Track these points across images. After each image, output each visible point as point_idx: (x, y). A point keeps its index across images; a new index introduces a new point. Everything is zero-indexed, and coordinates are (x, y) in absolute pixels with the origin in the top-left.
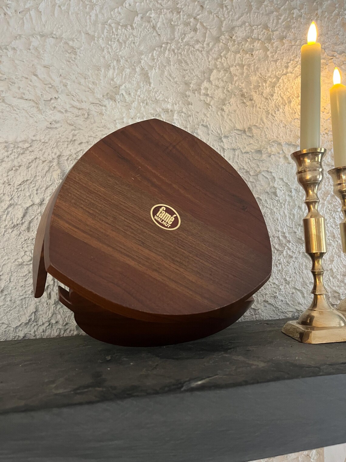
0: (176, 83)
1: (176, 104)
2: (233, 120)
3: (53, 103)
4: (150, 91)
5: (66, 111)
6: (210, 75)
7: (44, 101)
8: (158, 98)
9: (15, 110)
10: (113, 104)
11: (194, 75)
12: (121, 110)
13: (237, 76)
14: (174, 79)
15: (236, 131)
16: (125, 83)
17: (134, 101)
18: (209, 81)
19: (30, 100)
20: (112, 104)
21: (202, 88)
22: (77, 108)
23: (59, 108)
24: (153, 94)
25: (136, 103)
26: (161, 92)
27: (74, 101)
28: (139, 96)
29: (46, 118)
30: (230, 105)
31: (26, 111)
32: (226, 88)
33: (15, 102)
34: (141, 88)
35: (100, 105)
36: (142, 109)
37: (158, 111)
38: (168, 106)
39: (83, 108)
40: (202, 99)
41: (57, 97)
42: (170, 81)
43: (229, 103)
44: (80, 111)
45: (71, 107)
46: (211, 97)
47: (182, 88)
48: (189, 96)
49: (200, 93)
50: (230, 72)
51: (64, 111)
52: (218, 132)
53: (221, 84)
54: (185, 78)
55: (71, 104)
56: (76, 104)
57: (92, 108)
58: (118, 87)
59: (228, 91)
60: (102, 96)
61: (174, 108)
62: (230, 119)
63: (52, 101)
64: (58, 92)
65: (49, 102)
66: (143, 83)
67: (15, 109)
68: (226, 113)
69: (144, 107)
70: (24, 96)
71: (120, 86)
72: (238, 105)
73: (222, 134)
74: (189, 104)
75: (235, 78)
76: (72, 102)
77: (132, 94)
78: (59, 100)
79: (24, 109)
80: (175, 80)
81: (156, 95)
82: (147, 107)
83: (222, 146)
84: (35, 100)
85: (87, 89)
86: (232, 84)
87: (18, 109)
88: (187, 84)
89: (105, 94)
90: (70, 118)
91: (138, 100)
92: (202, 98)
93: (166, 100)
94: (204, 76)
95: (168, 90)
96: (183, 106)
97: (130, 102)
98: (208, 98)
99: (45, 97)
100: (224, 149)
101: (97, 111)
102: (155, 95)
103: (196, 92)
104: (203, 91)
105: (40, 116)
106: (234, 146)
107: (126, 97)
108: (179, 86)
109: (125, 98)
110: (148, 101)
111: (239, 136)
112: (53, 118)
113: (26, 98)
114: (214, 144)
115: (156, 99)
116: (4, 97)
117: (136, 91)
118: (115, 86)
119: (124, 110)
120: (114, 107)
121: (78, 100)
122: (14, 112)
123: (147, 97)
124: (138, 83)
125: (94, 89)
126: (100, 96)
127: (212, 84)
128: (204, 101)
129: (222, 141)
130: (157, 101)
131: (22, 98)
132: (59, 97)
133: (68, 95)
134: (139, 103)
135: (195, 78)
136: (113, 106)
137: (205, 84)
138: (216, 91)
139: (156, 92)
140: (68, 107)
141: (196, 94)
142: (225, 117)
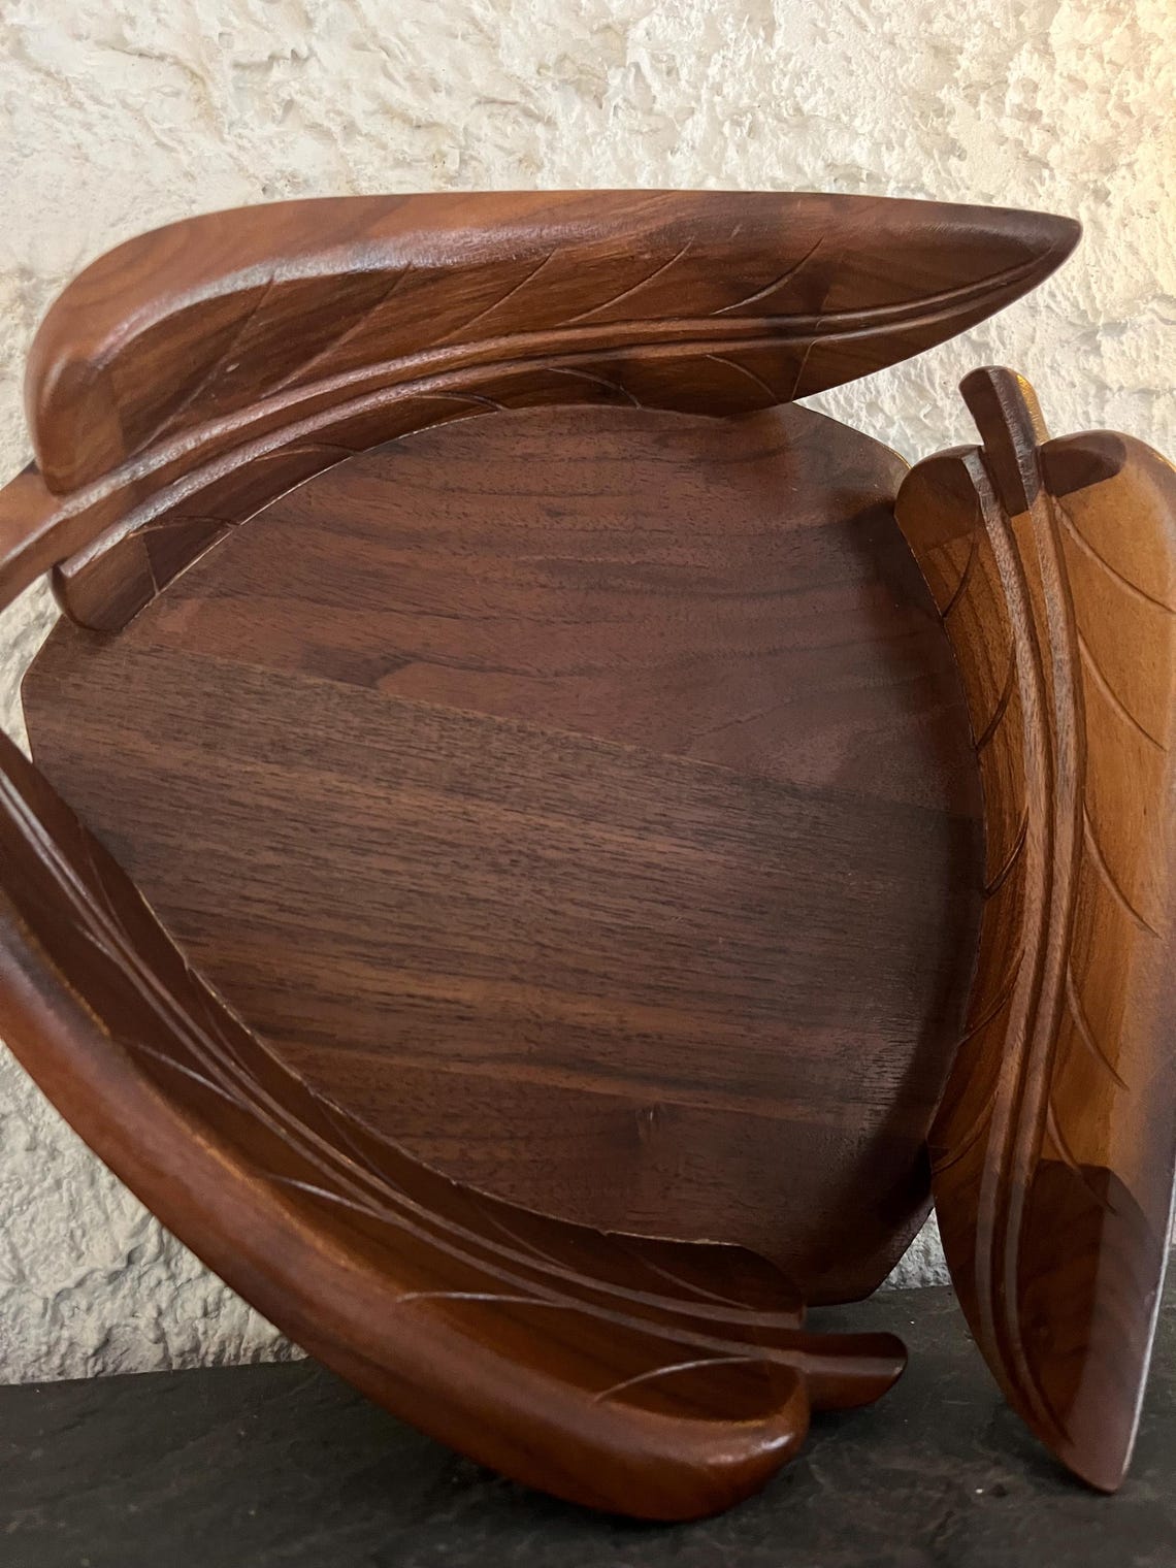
0: (892, 43)
1: (890, 147)
2: (1144, 251)
3: (279, 84)
4: (772, 66)
5: (350, 129)
6: (1045, 20)
7: (237, 65)
8: (806, 107)
9: (80, 106)
10: (588, 118)
11: (973, 15)
12: (629, 152)
13: (1161, 42)
14: (880, 20)
15: (1154, 305)
16: (649, 12)
17: (692, 112)
18: (1044, 49)
19: (161, 58)
20: (581, 116)
21: (1012, 80)
22: (406, 119)
23: (315, 110)
24: (785, 84)
25: (701, 118)
26: (819, 77)
27: (389, 76)
28: (717, 89)
29: (245, 159)
30: (1134, 176)
31: (137, 113)
32: (1114, 91)
33: (83, 62)
34: (728, 45)
35: (528, 113)
36: (731, 152)
37: (806, 169)
38: (855, 147)
39: (436, 118)
40: (1007, 133)
41: (304, 52)
42: (863, 27)
43: (1130, 165)
44: (421, 138)
45: (373, 113)
46: (1050, 130)
47: (916, 67)
48: (952, 113)
49: (999, 100)
50: (1134, 20)
51: (336, 130)
52: (1075, 305)
53: (1094, 74)
54: (930, 22)
55: (376, 96)
56: (401, 96)
57: (485, 126)
58: (614, 33)
59: (1126, 110)
60: (532, 68)
61: (881, 164)
62: (1130, 246)
63: (278, 73)
64: (310, 22)
65: (257, 77)
66: (737, 27)
67: (81, 95)
68: (1117, 211)
69: (742, 149)
70: (128, 33)
71: (626, 25)
72: (1166, 181)
73: (1097, 313)
74: (953, 149)
75: (1157, 55)
76: (382, 84)
77: (684, 73)
78: (313, 69)
79: (125, 105)
80: (887, 26)
81: (798, 91)
82: (753, 147)
83: (1096, 370)
84: (185, 55)
85: (461, 26)
86: (1140, 77)
87: (97, 101)
88: (943, 53)
89: (551, 60)
90: (370, 170)
91: (712, 106)
92: (1010, 127)
93: (845, 119)
94: (1019, 26)
95: (851, 73)
96: (920, 158)
97: (671, 116)
98: (1034, 129)
99: (239, 46)
100: (1102, 387)
101: (507, 145)
102: (791, 91)
103: (983, 97)
104: (1013, 97)
105: (207, 145)
106: (1145, 375)
107: (656, 87)
108: (905, 61)
109: (648, 87)
110: (761, 117)
111: (1168, 328)
112: (278, 160)
113: (143, 45)
114: (1058, 358)
115: (798, 110)
116: (20, 28)
117: (704, 59)
118: (604, 21)
119: (640, 153)
120: (595, 135)
121: (411, 78)
122: (77, 115)
123: (753, 95)
124: (711, 22)
125: (495, 28)
126: (520, 65)
127: (1051, 68)
128: (1019, 143)
129: (1096, 350)
130: (802, 122)
131: (119, 45)
132: (312, 53)
133: (361, 47)
134: (716, 124)
135: (976, 29)
136: (584, 127)
137: (1025, 65)
138: (1071, 101)
139: (798, 77)
140: (358, 106)
141: (982, 107)
142: (1111, 232)
